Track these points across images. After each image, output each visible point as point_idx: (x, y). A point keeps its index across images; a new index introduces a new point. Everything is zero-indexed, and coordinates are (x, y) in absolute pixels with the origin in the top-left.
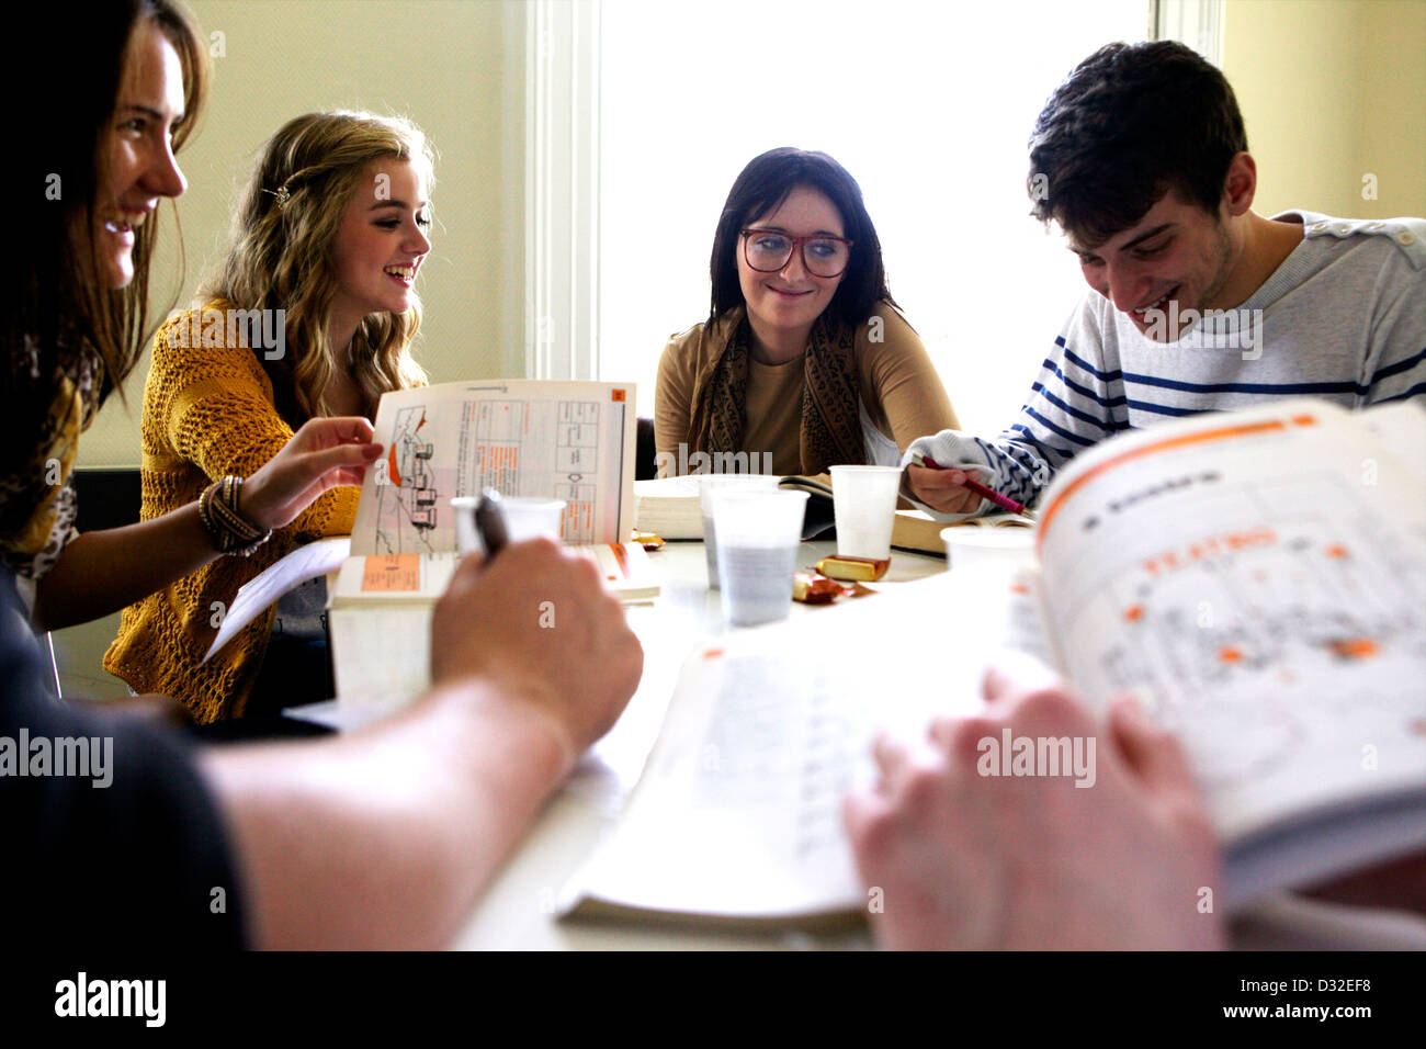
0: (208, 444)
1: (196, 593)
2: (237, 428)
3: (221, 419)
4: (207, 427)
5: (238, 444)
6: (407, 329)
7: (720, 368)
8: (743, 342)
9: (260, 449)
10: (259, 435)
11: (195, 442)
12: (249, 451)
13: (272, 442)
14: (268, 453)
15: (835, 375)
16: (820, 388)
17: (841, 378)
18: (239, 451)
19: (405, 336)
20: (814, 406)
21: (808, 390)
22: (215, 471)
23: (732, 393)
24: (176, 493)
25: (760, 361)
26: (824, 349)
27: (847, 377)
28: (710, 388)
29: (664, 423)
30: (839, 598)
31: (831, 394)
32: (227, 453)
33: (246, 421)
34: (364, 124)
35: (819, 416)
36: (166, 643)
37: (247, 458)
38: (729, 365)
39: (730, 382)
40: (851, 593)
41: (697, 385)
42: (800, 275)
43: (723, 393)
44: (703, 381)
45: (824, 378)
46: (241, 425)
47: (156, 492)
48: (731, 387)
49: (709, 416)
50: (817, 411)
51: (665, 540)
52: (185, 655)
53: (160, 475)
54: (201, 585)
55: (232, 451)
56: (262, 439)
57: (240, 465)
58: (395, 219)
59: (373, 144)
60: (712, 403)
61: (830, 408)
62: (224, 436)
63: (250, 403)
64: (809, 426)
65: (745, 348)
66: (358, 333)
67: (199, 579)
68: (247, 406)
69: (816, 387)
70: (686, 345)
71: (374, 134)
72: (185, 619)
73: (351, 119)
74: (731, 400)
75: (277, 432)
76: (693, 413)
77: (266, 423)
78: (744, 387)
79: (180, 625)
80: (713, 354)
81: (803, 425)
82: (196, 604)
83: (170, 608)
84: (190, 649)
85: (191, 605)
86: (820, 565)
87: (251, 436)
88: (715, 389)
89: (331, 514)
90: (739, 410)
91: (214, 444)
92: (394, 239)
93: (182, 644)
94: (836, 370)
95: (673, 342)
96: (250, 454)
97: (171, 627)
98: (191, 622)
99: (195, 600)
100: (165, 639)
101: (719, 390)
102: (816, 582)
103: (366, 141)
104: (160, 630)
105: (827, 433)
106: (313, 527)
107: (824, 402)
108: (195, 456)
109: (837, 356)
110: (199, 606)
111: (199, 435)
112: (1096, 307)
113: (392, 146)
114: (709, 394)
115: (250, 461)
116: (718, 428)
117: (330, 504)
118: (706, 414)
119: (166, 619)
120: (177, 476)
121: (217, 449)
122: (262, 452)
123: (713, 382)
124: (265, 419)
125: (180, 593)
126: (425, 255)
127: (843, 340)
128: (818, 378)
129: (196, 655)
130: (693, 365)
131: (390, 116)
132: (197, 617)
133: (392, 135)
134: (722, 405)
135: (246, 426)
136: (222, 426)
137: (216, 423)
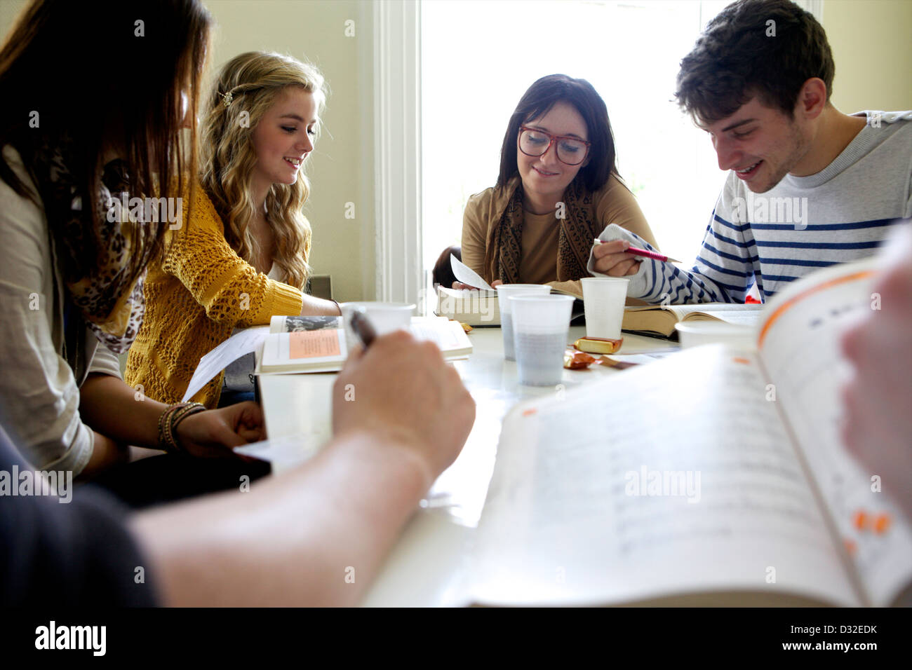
0: (184, 261)
1: (174, 358)
2: (204, 251)
3: (194, 245)
4: (184, 250)
5: (204, 262)
6: (300, 196)
7: (504, 216)
8: (519, 200)
9: (217, 266)
10: (218, 257)
11: (176, 260)
12: (211, 266)
13: (226, 262)
14: (223, 268)
15: (581, 221)
16: (571, 230)
17: (585, 224)
18: (205, 266)
19: (300, 201)
20: (567, 241)
21: (563, 231)
22: (188, 279)
23: (513, 232)
24: (161, 295)
25: (530, 212)
26: (574, 205)
27: (589, 223)
28: (498, 230)
29: (469, 251)
30: (591, 366)
31: (578, 234)
32: (196, 267)
33: (210, 248)
34: (288, 64)
35: (570, 248)
36: (155, 390)
37: (209, 271)
38: (510, 215)
39: (512, 226)
40: (600, 362)
41: (490, 228)
42: (553, 160)
43: (507, 233)
44: (493, 227)
45: (573, 223)
46: (207, 249)
47: (146, 296)
48: (512, 229)
49: (499, 248)
50: (569, 244)
51: (473, 327)
52: (168, 397)
53: (149, 285)
54: (178, 353)
55: (200, 266)
56: (220, 259)
57: (205, 275)
58: (293, 127)
59: (291, 77)
60: (500, 240)
61: (578, 242)
62: (195, 256)
63: (212, 236)
64: (563, 254)
65: (520, 204)
66: (270, 194)
67: (176, 349)
68: (211, 238)
69: (568, 229)
70: (481, 202)
71: (293, 71)
72: (168, 374)
73: (281, 59)
74: (513, 237)
75: (229, 256)
76: (487, 246)
77: (223, 250)
78: (521, 228)
79: (165, 379)
80: (500, 208)
81: (559, 253)
82: (175, 365)
83: (156, 368)
84: (172, 394)
85: (172, 366)
86: (577, 343)
87: (213, 257)
88: (501, 230)
89: (260, 309)
90: (519, 244)
91: (189, 261)
92: (292, 139)
93: (166, 390)
94: (581, 218)
95: (472, 200)
96: (212, 268)
97: (159, 380)
98: (172, 376)
99: (174, 362)
100: (155, 388)
101: (505, 231)
102: (576, 355)
103: (287, 75)
104: (151, 383)
105: (575, 259)
106: (248, 317)
107: (573, 239)
108: (174, 269)
109: (582, 209)
110: (177, 366)
111: (179, 255)
112: (732, 185)
113: (302, 81)
114: (497, 234)
115: (211, 273)
116: (505, 255)
117: (260, 303)
118: (496, 247)
119: (154, 375)
120: (161, 285)
121: (190, 264)
122: (219, 267)
123: (500, 226)
124: (221, 247)
125: (164, 358)
126: (309, 153)
127: (586, 199)
128: (569, 223)
129: (176, 397)
130: (486, 216)
131: (305, 63)
132: (176, 373)
133: (303, 74)
134: (506, 240)
135: (210, 250)
136: (194, 249)
137: (190, 247)
